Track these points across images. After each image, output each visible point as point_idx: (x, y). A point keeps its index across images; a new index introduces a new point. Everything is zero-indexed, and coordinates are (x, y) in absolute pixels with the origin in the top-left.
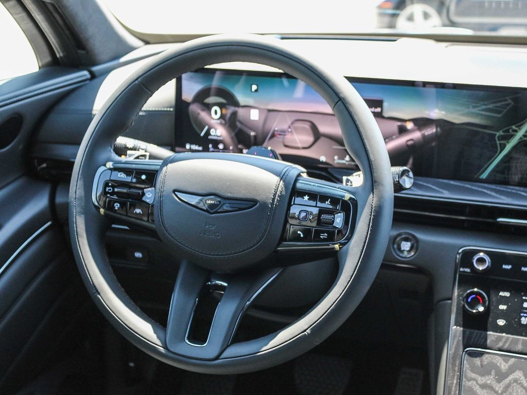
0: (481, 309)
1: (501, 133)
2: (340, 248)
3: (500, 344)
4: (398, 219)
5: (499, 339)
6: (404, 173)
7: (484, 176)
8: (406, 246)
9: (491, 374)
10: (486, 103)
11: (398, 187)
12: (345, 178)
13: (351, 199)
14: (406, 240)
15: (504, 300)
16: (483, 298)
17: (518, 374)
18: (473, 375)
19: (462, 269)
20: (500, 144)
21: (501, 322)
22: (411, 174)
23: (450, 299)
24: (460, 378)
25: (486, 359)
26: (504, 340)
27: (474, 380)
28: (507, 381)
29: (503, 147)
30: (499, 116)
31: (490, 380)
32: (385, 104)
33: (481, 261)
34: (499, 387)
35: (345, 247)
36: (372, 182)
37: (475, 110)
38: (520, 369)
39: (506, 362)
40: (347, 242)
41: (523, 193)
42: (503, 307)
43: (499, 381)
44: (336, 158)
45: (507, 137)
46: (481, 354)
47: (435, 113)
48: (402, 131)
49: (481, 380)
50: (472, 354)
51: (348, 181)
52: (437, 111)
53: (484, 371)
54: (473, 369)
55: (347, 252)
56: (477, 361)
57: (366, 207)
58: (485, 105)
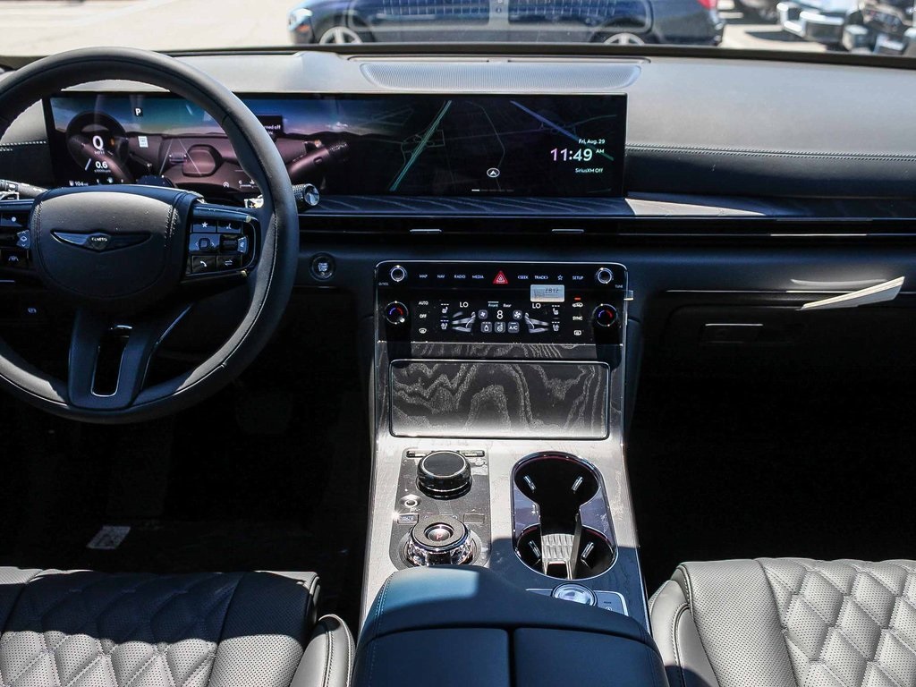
0: (403, 320)
1: (405, 143)
2: (248, 274)
3: (424, 352)
4: (306, 241)
5: (422, 347)
6: (308, 189)
7: (394, 187)
8: (324, 267)
9: (417, 382)
10: (387, 112)
11: (303, 205)
12: (246, 200)
13: (252, 220)
14: (323, 261)
15: (423, 310)
16: (403, 309)
17: (443, 378)
18: (401, 385)
19: (380, 284)
20: (406, 154)
21: (423, 331)
22: (316, 190)
23: (373, 315)
24: (389, 390)
25: (412, 368)
26: (427, 347)
27: (402, 389)
28: (433, 386)
29: (409, 157)
30: (402, 124)
31: (417, 387)
32: (285, 121)
33: (398, 273)
34: (426, 393)
35: (252, 272)
36: (274, 201)
37: (377, 121)
38: (444, 373)
39: (431, 368)
40: (253, 268)
41: (433, 203)
42: (423, 316)
43: (426, 387)
44: (240, 182)
45: (413, 146)
46: (407, 364)
47: (338, 127)
48: (311, 149)
49: (409, 389)
50: (398, 366)
51: (250, 203)
52: (339, 124)
53: (411, 380)
54: (401, 379)
55: (255, 278)
56: (404, 372)
57: (269, 228)
58: (385, 114)
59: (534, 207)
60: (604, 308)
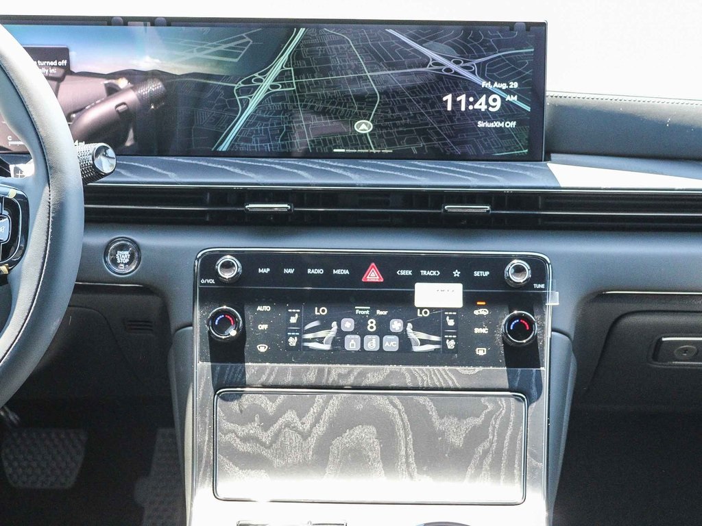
0: (233, 332)
1: (240, 85)
2: (9, 270)
3: (264, 378)
4: (93, 220)
5: (261, 372)
6: (98, 152)
7: (224, 147)
9: (254, 421)
10: (215, 43)
11: (91, 173)
12: (12, 167)
13: (17, 196)
14: (122, 248)
15: (263, 318)
16: (234, 317)
17: (290, 416)
18: (230, 426)
19: (203, 281)
20: (241, 100)
21: (262, 348)
22: (111, 152)
23: (191, 325)
24: (214, 434)
25: (246, 400)
26: (268, 371)
27: (233, 432)
28: (276, 426)
29: (246, 104)
30: (236, 60)
31: (253, 429)
32: (72, 54)
33: (227, 266)
34: (266, 437)
35: (16, 268)
36: (49, 170)
37: (201, 55)
38: (291, 408)
39: (273, 401)
40: (18, 261)
41: (277, 167)
42: (263, 327)
43: (266, 429)
44: (9, 138)
45: (250, 90)
46: (240, 395)
47: (146, 63)
48: (112, 91)
49: (242, 430)
50: (225, 398)
51: (16, 170)
52: (148, 58)
53: (245, 417)
54: (230, 418)
55: (19, 276)
56: (234, 405)
57: (41, 206)
58: (215, 46)
59: (420, 174)
60: (519, 317)
